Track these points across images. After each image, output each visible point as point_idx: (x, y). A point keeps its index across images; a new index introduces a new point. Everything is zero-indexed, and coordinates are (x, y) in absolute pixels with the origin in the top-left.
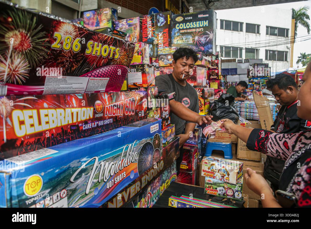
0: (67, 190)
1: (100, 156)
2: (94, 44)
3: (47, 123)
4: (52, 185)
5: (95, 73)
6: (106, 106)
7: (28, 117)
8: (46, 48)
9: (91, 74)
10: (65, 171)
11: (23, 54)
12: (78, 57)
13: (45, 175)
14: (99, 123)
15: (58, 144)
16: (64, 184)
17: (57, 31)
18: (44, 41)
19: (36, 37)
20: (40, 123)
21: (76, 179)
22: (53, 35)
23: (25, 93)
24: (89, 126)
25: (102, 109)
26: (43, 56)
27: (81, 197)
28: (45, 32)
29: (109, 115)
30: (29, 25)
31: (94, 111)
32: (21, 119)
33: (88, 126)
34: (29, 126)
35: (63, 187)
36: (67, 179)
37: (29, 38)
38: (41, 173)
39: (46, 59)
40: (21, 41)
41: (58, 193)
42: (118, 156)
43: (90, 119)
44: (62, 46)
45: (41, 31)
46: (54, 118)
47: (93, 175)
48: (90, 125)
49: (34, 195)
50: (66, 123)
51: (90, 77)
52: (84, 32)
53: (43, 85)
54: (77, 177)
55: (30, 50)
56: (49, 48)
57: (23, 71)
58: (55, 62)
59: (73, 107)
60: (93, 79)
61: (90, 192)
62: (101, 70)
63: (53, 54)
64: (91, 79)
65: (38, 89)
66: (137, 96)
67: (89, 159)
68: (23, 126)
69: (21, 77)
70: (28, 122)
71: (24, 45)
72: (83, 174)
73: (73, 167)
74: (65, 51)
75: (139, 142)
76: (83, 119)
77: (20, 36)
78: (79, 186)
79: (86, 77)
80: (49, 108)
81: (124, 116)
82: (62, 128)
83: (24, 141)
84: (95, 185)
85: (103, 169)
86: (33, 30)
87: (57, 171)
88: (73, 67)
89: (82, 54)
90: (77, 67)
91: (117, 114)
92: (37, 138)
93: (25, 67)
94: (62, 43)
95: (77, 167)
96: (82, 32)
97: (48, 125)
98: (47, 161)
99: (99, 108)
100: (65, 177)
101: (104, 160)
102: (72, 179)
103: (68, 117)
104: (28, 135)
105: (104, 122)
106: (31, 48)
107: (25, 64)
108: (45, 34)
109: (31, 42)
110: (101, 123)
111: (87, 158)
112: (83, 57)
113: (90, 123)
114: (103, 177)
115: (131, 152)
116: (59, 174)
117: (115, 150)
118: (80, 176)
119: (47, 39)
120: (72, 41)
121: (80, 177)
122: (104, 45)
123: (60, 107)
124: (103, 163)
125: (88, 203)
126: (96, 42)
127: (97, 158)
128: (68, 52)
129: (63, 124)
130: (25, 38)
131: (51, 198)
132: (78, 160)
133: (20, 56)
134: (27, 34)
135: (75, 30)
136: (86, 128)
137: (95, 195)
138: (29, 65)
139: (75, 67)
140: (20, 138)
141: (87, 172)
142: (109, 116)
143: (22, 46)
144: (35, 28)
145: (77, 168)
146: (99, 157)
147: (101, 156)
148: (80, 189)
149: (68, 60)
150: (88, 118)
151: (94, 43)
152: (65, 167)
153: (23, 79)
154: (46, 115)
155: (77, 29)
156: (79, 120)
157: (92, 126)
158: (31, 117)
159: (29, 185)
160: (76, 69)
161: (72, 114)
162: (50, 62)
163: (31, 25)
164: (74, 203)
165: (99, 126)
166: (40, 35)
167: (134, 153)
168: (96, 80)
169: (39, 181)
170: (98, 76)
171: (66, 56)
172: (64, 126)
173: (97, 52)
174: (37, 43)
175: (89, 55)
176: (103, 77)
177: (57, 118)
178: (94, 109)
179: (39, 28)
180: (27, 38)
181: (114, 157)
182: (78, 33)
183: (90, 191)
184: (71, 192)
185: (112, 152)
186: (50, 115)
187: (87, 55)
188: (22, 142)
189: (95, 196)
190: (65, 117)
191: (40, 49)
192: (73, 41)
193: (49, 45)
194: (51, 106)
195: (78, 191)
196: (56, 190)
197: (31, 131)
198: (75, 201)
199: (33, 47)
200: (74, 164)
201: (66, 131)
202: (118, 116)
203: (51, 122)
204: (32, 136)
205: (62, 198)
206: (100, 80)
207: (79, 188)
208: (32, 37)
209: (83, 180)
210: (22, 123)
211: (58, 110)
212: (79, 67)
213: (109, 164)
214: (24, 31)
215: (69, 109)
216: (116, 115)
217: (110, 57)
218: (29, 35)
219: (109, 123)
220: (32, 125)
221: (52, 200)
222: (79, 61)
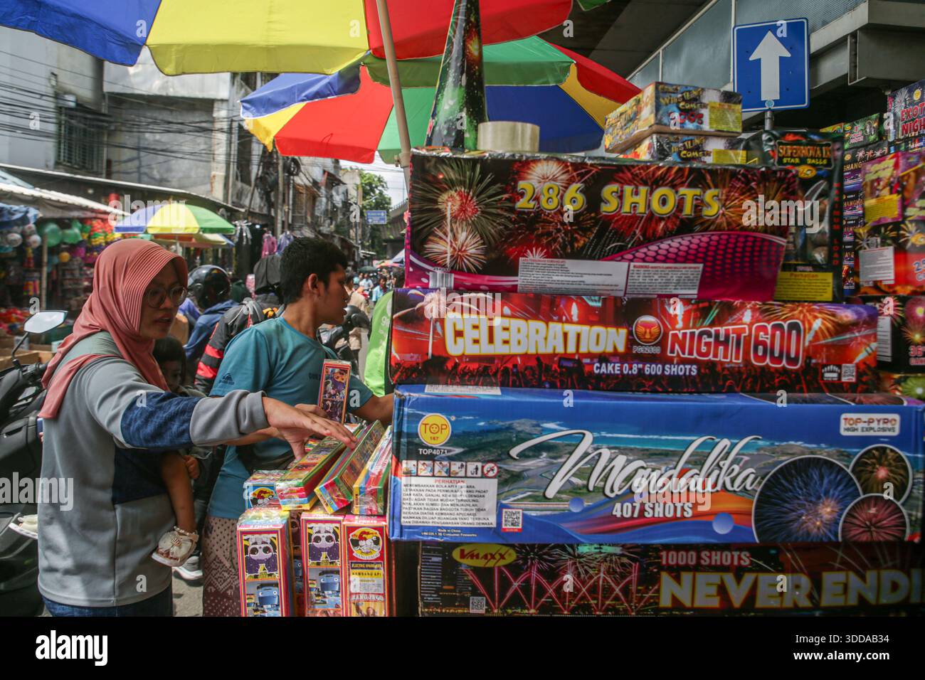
0: (499, 468)
1: (599, 433)
2: (622, 191)
3: (506, 342)
4: (468, 443)
5: (645, 253)
6: (671, 332)
7: (470, 327)
8: (506, 211)
9: (634, 255)
10: (498, 431)
11: (468, 224)
12: (583, 220)
13: (456, 421)
14: (646, 369)
15: (526, 386)
16: (494, 453)
17: (523, 179)
18: (500, 199)
19: (483, 196)
20: (491, 340)
21: (523, 455)
22: (515, 187)
23: (482, 287)
24: (614, 368)
25: (657, 338)
26: (503, 225)
27: (529, 497)
28: (499, 185)
29: (684, 353)
30: (470, 179)
31: (631, 337)
32: (459, 328)
33: (612, 368)
34: (471, 342)
35: (491, 458)
36: (502, 447)
37: (472, 198)
38: (450, 415)
39: (510, 229)
40: (461, 205)
41: (479, 465)
42: (666, 454)
43: (615, 353)
44: (539, 203)
45: (492, 183)
46: (522, 336)
47: (574, 467)
48: (617, 368)
49: (434, 446)
50: (550, 351)
51: (631, 260)
52: (591, 171)
53: (517, 275)
54: (527, 453)
55: (477, 217)
56: (512, 210)
57: (473, 251)
58: (532, 233)
59: (569, 321)
60: (642, 267)
61: (556, 499)
62: (662, 246)
63: (524, 220)
64: (634, 266)
65: (506, 281)
66: (816, 317)
67: (565, 429)
68: (459, 339)
69: (472, 260)
70: (470, 334)
71: (466, 209)
72: (545, 454)
73: (519, 429)
74: (548, 211)
75: (773, 444)
76: (596, 350)
77: (458, 198)
78: (529, 473)
79: (620, 261)
80: (513, 316)
81: (746, 366)
82: (538, 358)
83: (459, 365)
84: (574, 492)
85: (606, 467)
86: (477, 185)
87: (482, 424)
88: (577, 241)
89: (593, 215)
90: (587, 240)
91: (715, 356)
92: (483, 365)
93: (476, 245)
94: (537, 199)
95: (530, 434)
96: (583, 171)
97: (506, 346)
98: (465, 401)
99: (646, 332)
100: (497, 441)
101: (612, 445)
102: (514, 452)
103: (555, 338)
104: (467, 356)
105: (664, 370)
106: (479, 213)
107: (475, 240)
108: (500, 188)
109: (477, 205)
110: (652, 369)
111: (559, 425)
112: (596, 221)
113: (615, 363)
114: (602, 483)
115: (728, 462)
116: (484, 432)
117: (655, 437)
118: (536, 454)
119: (506, 196)
120: (561, 192)
121: (537, 456)
122: (657, 188)
123: (535, 317)
124: (606, 453)
125: (546, 516)
126: (629, 185)
127: (589, 437)
128: (555, 213)
129: (542, 351)
130: (467, 200)
131: (462, 466)
132: (534, 422)
133: (465, 228)
134: (468, 194)
135: (566, 170)
136: (603, 370)
137: (570, 510)
138: (482, 241)
139: (582, 242)
140: (454, 357)
141: (555, 455)
142: (682, 356)
143: (464, 211)
144: (481, 181)
145: (529, 436)
146: (596, 435)
147: (603, 434)
148: (530, 480)
149: (560, 229)
150: (610, 349)
151: (622, 187)
152: (501, 423)
153: (477, 264)
154: (506, 329)
155: (570, 168)
156: (583, 350)
157: (621, 370)
158: (476, 327)
159: (428, 427)
160: (585, 245)
161: (565, 335)
162: (520, 234)
163: (471, 180)
164: (513, 499)
165: (644, 374)
166: (491, 191)
167: (743, 469)
168: (652, 267)
169: (444, 427)
170: (655, 260)
171: (552, 222)
172: (544, 355)
173: (635, 207)
174: (487, 205)
175: (614, 216)
176: (675, 261)
177: (527, 336)
178: (630, 333)
179: (487, 180)
180: (469, 198)
181: (652, 452)
182: (575, 174)
183: (559, 495)
184: (509, 476)
185: (645, 437)
186: (513, 329)
187: (605, 215)
188: (456, 365)
189: (571, 514)
190: (546, 339)
191: (494, 214)
192: (565, 192)
193: (510, 205)
194: (518, 314)
195: (527, 482)
196: (476, 456)
197: (473, 350)
198: (515, 498)
199: (482, 212)
200: (522, 425)
201: (547, 366)
202: (722, 363)
203: (513, 342)
204: (473, 358)
205: (484, 476)
206: (667, 268)
207: (529, 477)
208: (478, 196)
209: (542, 467)
210: (459, 334)
211: (532, 323)
212: (593, 240)
213: (629, 462)
214: (463, 190)
215: (559, 325)
216: (711, 357)
217: (683, 213)
218: (471, 193)
219: (681, 373)
220: (476, 341)
221: (464, 470)
222: (589, 230)
